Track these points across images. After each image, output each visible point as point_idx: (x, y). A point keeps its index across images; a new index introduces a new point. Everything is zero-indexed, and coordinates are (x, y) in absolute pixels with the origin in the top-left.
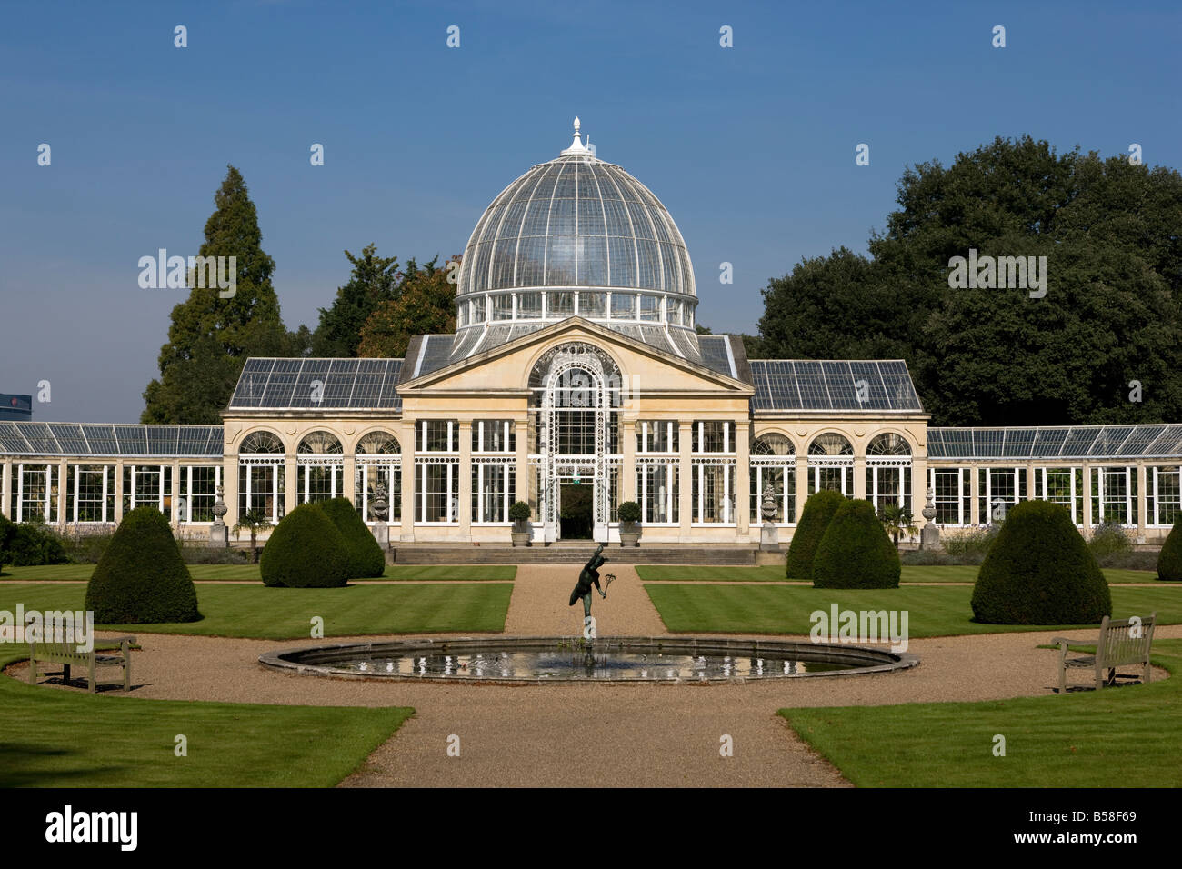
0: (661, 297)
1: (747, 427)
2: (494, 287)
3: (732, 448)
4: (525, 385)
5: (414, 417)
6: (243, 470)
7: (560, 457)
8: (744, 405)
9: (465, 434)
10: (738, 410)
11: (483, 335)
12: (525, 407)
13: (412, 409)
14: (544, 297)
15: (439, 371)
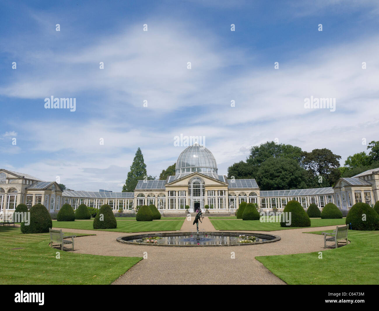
1: (227, 191)
2: (182, 167)
3: (225, 195)
4: (187, 184)
5: (168, 190)
6: (138, 200)
7: (194, 197)
8: (227, 188)
9: (177, 193)
10: (226, 188)
11: (180, 175)
12: (187, 188)
13: (167, 189)
14: (191, 169)
15: (172, 182)
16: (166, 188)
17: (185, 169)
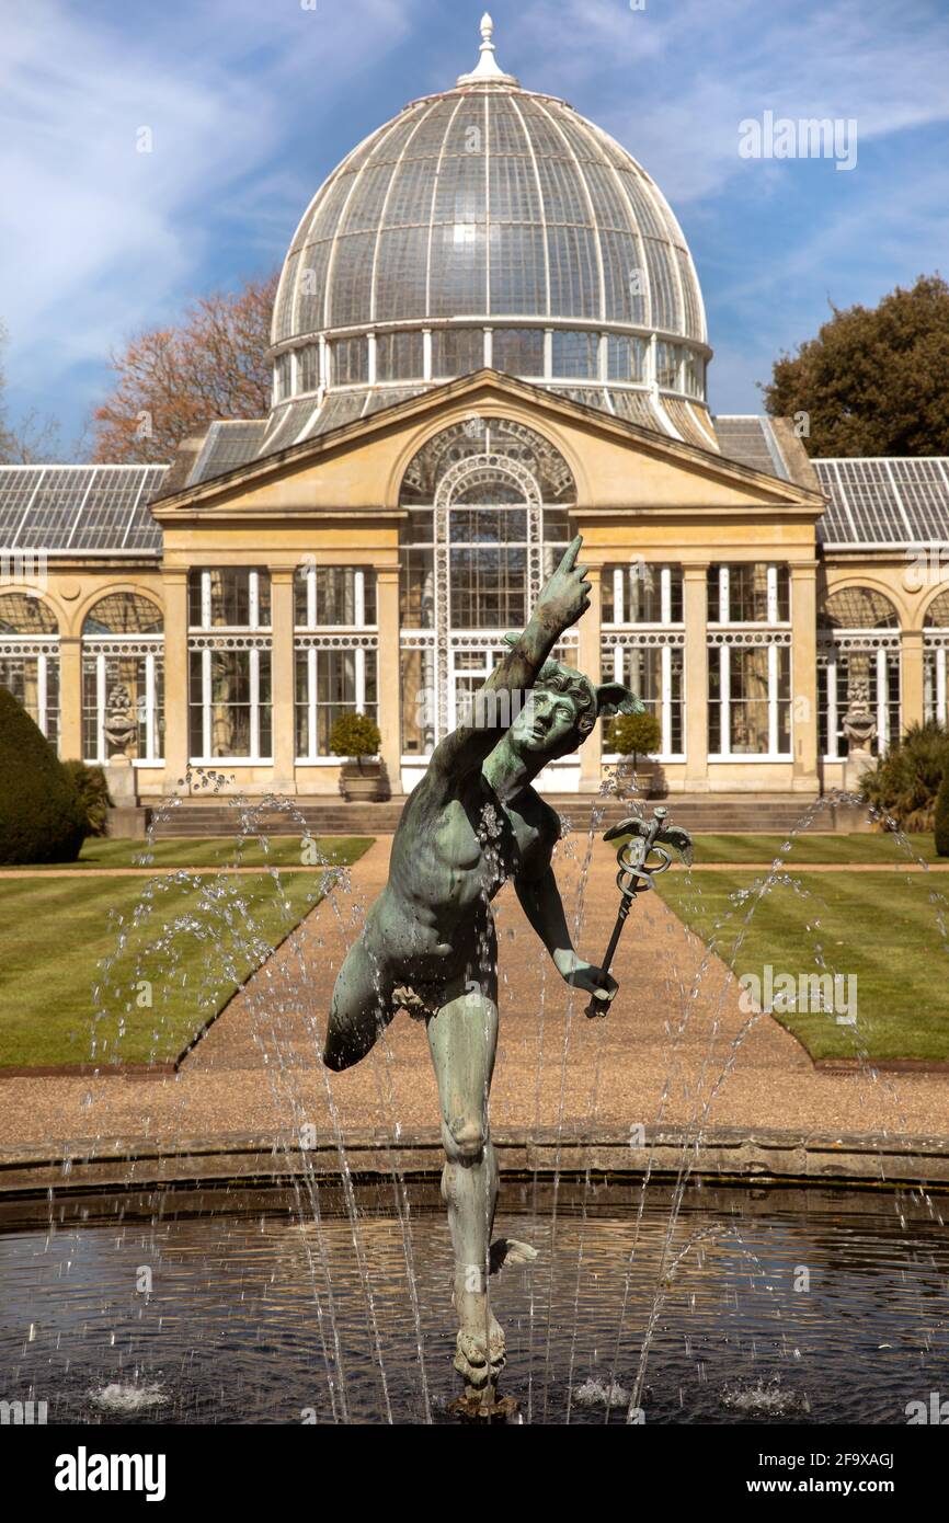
0: (645, 338)
1: (812, 574)
2: (335, 323)
3: (784, 614)
4: (394, 500)
5: (187, 561)
7: (461, 634)
8: (806, 533)
9: (282, 593)
10: (795, 544)
11: (316, 414)
12: (390, 537)
13: (181, 548)
14: (427, 339)
15: (227, 477)
16: (172, 539)
17: (372, 344)
